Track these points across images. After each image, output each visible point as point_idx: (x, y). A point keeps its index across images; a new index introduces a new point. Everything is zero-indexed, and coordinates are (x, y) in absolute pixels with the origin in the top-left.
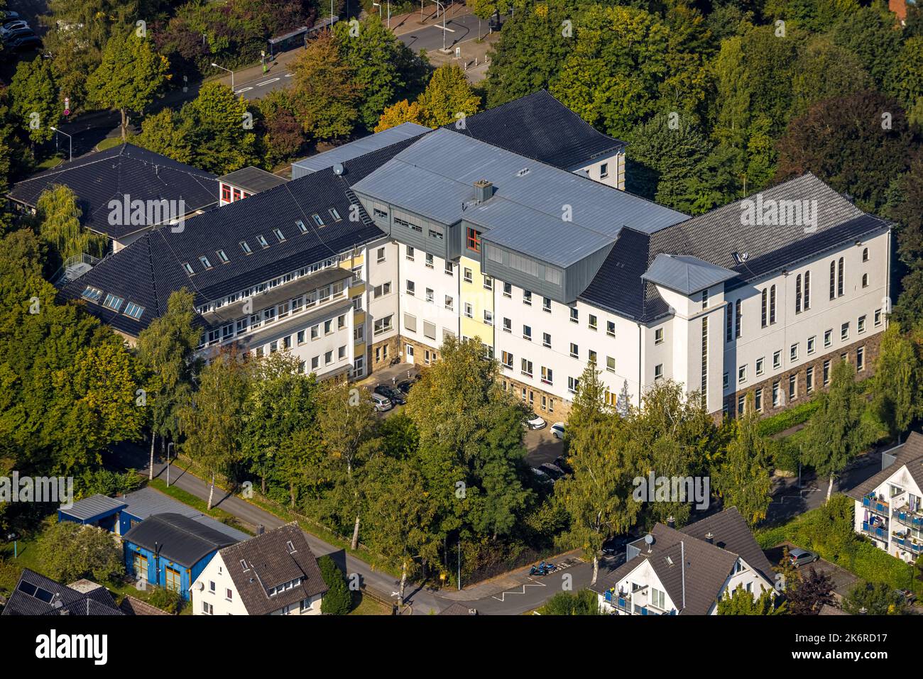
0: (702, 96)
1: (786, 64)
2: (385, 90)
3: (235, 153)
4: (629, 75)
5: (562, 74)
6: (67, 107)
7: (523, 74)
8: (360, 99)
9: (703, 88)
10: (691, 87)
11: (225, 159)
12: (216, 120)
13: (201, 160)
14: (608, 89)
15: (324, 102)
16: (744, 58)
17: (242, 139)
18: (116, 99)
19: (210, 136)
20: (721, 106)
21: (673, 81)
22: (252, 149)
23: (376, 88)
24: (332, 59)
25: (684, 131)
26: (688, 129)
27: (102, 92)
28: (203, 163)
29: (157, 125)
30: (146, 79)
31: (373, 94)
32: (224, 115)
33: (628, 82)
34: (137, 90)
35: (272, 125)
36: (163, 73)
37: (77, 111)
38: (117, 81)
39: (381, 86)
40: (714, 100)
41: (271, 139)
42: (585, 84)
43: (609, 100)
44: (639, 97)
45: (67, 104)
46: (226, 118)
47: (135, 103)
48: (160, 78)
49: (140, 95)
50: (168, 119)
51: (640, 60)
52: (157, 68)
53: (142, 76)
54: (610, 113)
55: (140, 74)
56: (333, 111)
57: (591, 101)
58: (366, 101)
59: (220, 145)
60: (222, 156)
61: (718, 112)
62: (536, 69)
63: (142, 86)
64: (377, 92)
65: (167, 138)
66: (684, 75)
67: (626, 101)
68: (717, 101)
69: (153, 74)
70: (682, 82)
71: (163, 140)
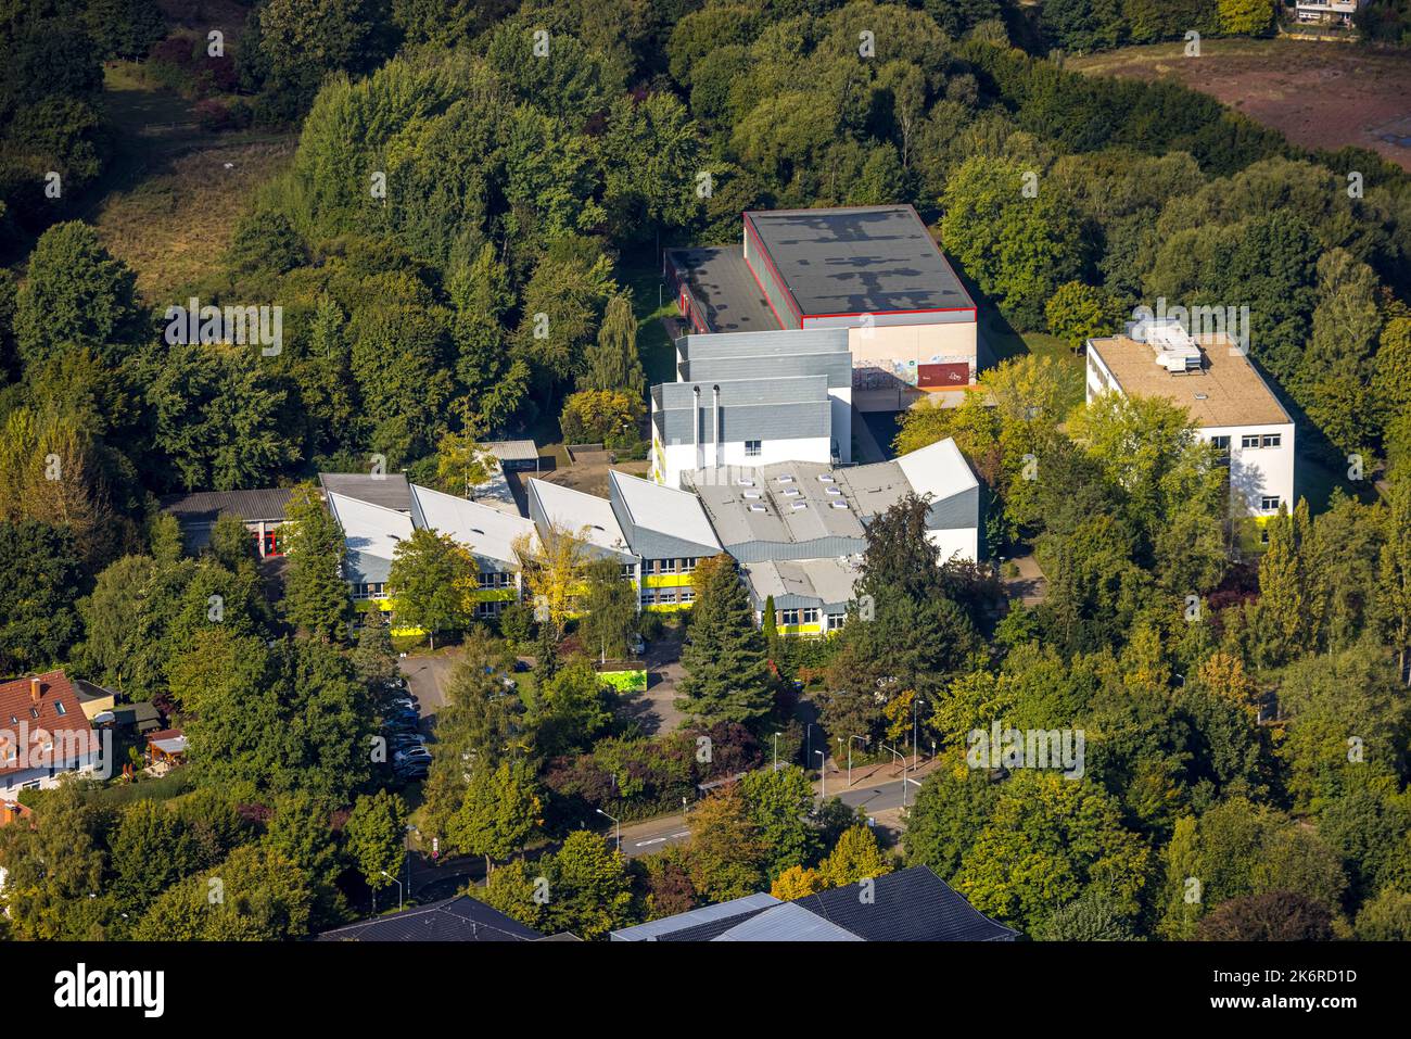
0: (1142, 882)
1: (1248, 850)
2: (796, 853)
3: (601, 913)
4: (1055, 853)
5: (976, 847)
6: (435, 849)
7: (935, 844)
8: (766, 860)
9: (1144, 873)
10: (1129, 871)
11: (587, 920)
12: (580, 875)
13: (553, 920)
14: (1029, 868)
15: (719, 861)
16: (1198, 841)
17: (613, 898)
18: (476, 844)
19: (572, 893)
20: (1170, 895)
21: (1104, 862)
22: (625, 910)
23: (786, 849)
24: (733, 813)
25: (1103, 921)
26: (1109, 920)
27: (461, 834)
28: (557, 923)
29: (506, 877)
30: (510, 822)
31: (782, 856)
32: (590, 869)
33: (1050, 862)
34: (498, 835)
35: (658, 884)
36: (533, 816)
37: (449, 854)
38: (476, 823)
39: (792, 847)
40: (1163, 887)
41: (655, 900)
42: (1000, 861)
43: (1027, 881)
44: (1063, 878)
45: (435, 845)
46: (592, 873)
47: (496, 849)
48: (529, 823)
49: (501, 841)
50: (518, 870)
51: (1070, 837)
52: (525, 811)
53: (506, 819)
54: (1029, 896)
55: (502, 818)
56: (730, 873)
57: (1007, 880)
58: (773, 863)
59: (582, 904)
60: (584, 916)
61: (1167, 902)
62: (948, 840)
63: (505, 830)
64: (786, 854)
65: (516, 892)
66: (1119, 857)
67: (1046, 884)
68: (1166, 889)
69: (519, 817)
70: (1116, 866)
71: (510, 893)
